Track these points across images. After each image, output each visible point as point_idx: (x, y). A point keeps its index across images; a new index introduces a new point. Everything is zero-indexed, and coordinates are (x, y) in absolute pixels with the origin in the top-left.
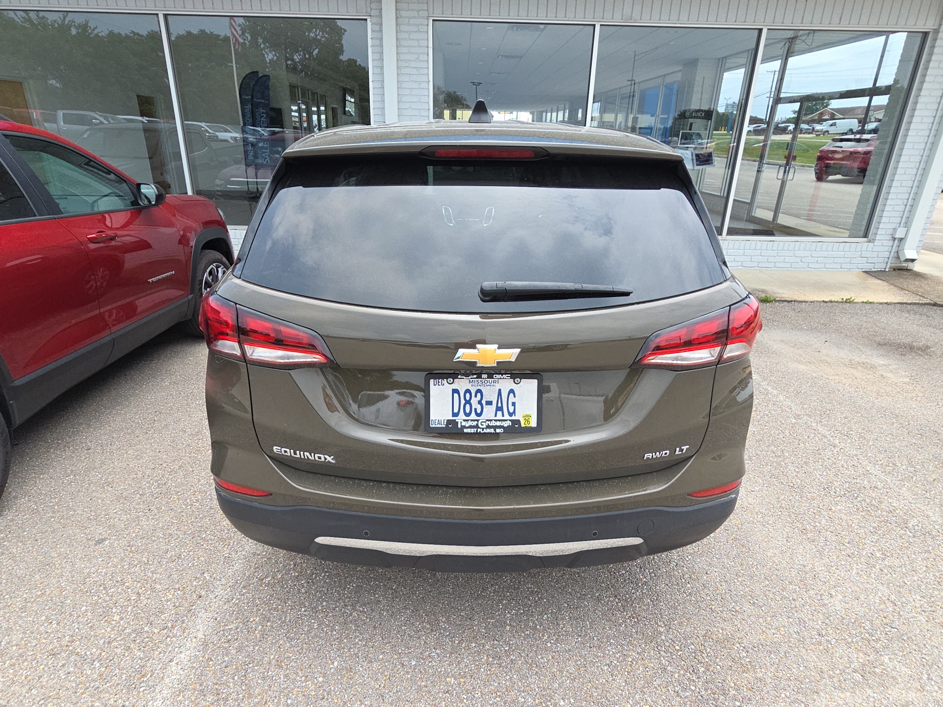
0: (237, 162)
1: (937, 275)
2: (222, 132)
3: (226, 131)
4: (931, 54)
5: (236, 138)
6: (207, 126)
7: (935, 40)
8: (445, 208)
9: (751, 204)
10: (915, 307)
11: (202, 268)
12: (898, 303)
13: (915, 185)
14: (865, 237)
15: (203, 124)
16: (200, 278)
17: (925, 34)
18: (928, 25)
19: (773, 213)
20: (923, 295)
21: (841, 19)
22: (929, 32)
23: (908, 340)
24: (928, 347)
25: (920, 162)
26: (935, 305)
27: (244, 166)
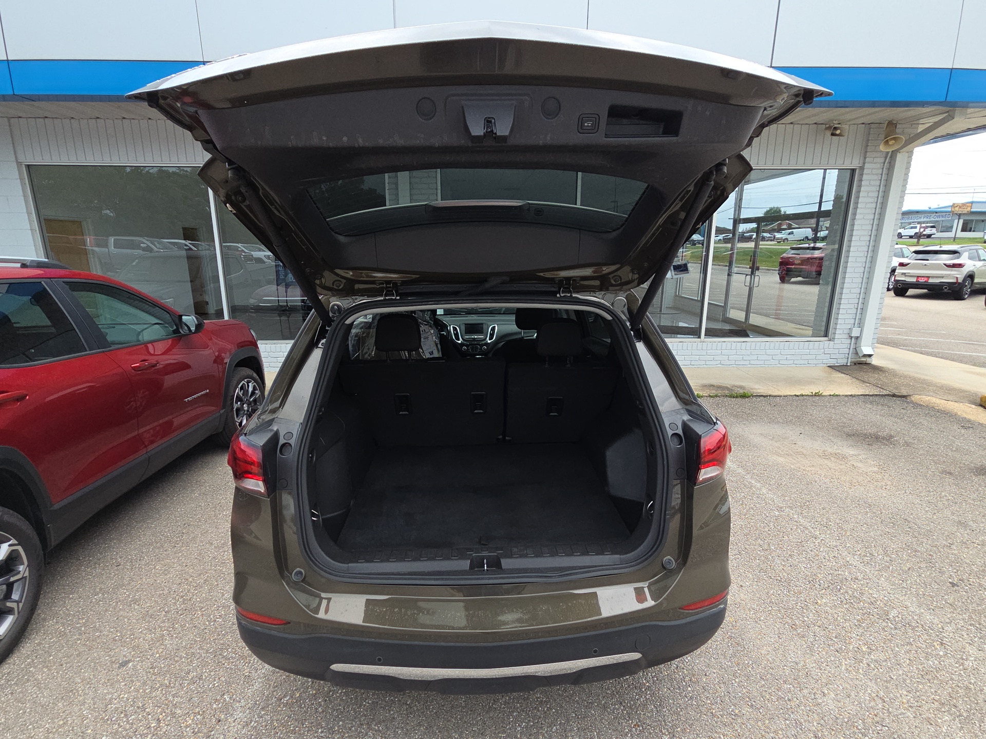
0: (269, 282)
1: (893, 368)
2: (257, 251)
3: (260, 250)
4: (860, 186)
5: (269, 256)
6: (244, 247)
7: (861, 175)
8: (453, 327)
9: (725, 307)
10: (877, 399)
11: (234, 384)
12: (862, 395)
13: (862, 292)
14: (826, 336)
15: (239, 245)
16: (233, 394)
17: (853, 171)
18: (855, 164)
19: (745, 313)
20: (883, 387)
21: (781, 160)
22: (856, 169)
23: (873, 430)
24: (891, 437)
25: (864, 273)
26: (894, 396)
27: (276, 286)
